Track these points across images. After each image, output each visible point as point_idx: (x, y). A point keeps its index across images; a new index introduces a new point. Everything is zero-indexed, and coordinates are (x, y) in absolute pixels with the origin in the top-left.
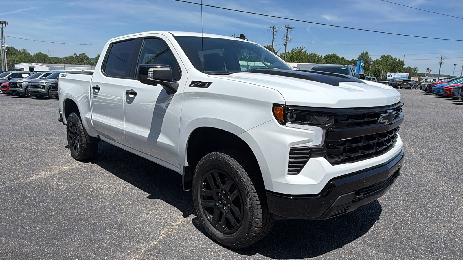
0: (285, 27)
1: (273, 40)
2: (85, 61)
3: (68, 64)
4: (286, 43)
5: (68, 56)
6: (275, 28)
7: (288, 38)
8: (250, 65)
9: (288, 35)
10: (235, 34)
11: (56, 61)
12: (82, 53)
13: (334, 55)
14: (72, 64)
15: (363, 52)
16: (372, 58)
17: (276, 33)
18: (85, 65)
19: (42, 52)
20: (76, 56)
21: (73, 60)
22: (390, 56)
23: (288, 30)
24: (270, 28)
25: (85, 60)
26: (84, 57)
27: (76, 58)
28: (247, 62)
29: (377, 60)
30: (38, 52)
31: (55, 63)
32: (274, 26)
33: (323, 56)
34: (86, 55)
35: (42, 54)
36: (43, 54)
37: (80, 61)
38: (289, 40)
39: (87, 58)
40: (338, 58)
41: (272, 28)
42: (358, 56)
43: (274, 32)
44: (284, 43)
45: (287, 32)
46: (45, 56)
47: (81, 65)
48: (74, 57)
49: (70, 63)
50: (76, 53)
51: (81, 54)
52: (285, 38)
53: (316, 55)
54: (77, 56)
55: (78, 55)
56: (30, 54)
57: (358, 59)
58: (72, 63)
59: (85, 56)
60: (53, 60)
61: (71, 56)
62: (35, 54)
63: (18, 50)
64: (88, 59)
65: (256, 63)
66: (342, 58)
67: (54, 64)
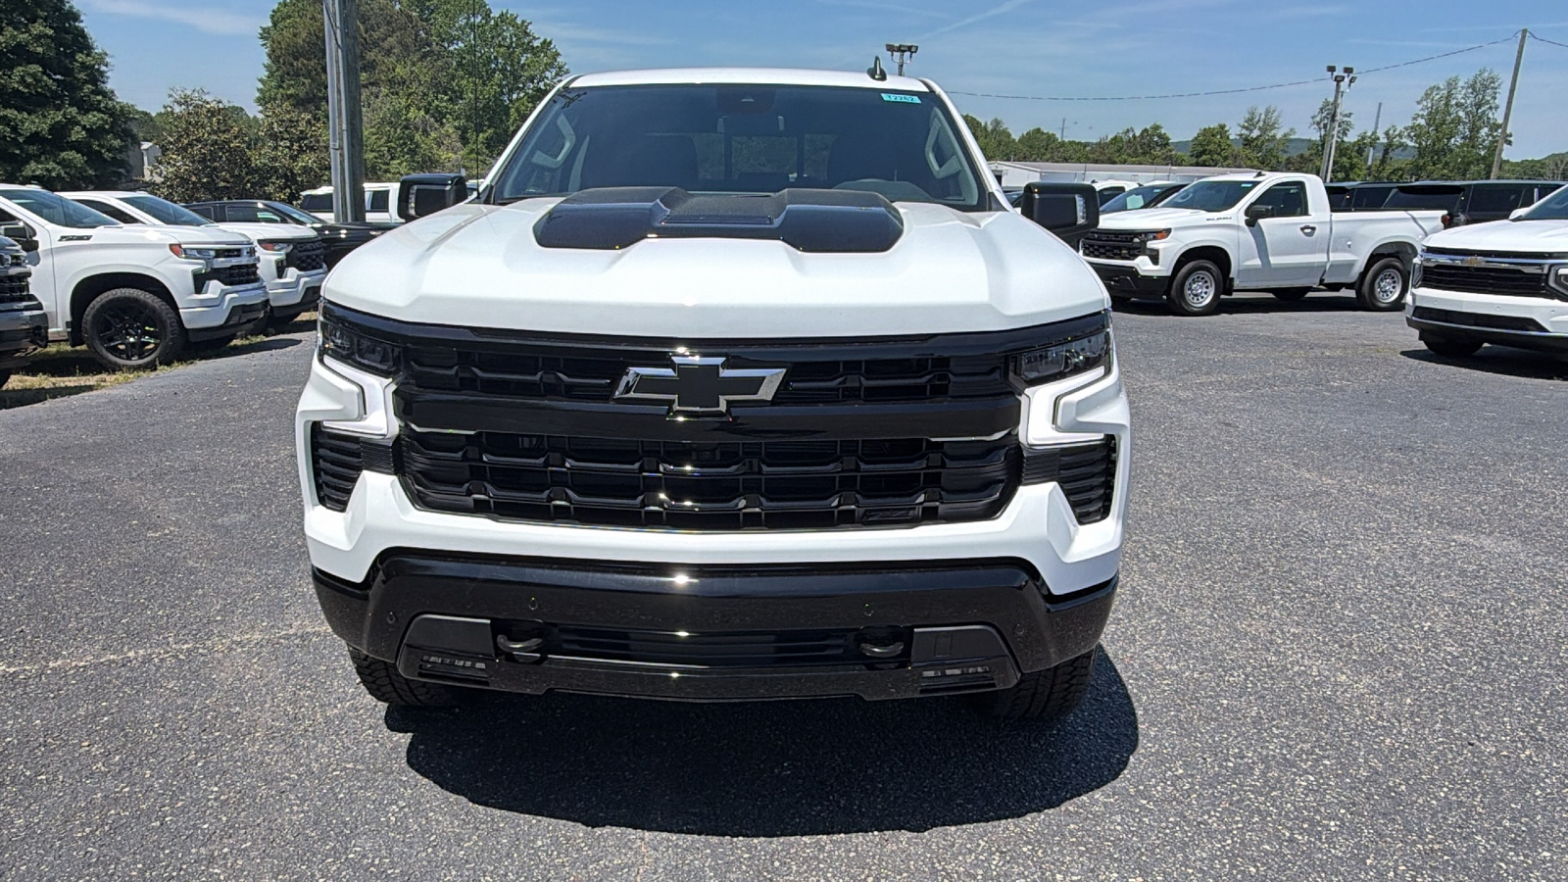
2: (1157, 152)
3: (1103, 162)
5: (1107, 137)
11: (1067, 155)
12: (1151, 124)
14: (1114, 163)
18: (1152, 164)
19: (1042, 128)
20: (1131, 136)
21: (1121, 148)
25: (1158, 148)
26: (1156, 139)
27: (1129, 141)
30: (1032, 129)
31: (1066, 160)
34: (1163, 131)
35: (1043, 133)
36: (1045, 131)
37: (1140, 151)
39: (1164, 142)
46: (1051, 138)
47: (1140, 164)
48: (1125, 138)
49: (1109, 159)
50: (1134, 127)
51: (1148, 127)
54: (1134, 136)
55: (1138, 134)
56: (1009, 135)
58: (1116, 159)
59: (1160, 136)
60: (1062, 150)
61: (1115, 138)
62: (1025, 133)
63: (983, 124)
64: (1167, 144)
67: (1062, 162)
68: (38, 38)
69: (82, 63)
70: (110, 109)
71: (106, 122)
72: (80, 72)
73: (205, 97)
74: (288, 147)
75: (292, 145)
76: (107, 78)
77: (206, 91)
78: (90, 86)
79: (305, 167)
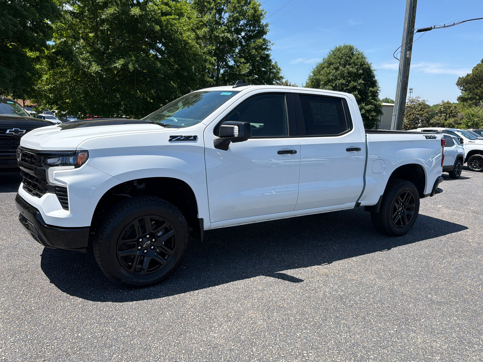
68: (360, 84)
69: (371, 91)
70: (375, 104)
71: (372, 108)
72: (370, 93)
73: (418, 99)
74: (445, 116)
75: (447, 115)
76: (379, 94)
77: (420, 97)
78: (371, 97)
79: (449, 123)
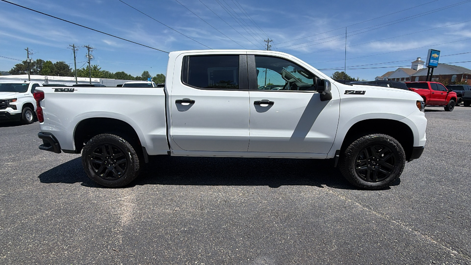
0: (86, 47)
1: (75, 58)
4: (89, 61)
6: (75, 46)
7: (91, 56)
8: (49, 79)
9: (90, 54)
10: (28, 48)
13: (123, 73)
15: (145, 71)
16: (152, 76)
17: (77, 51)
22: (163, 75)
23: (89, 50)
24: (70, 46)
28: (45, 76)
29: (155, 77)
32: (74, 45)
33: (114, 73)
38: (91, 58)
40: (126, 75)
41: (72, 46)
42: (142, 74)
43: (74, 50)
44: (87, 60)
45: (89, 51)
52: (88, 57)
53: (108, 72)
57: (142, 76)
65: (55, 77)
66: (129, 75)
